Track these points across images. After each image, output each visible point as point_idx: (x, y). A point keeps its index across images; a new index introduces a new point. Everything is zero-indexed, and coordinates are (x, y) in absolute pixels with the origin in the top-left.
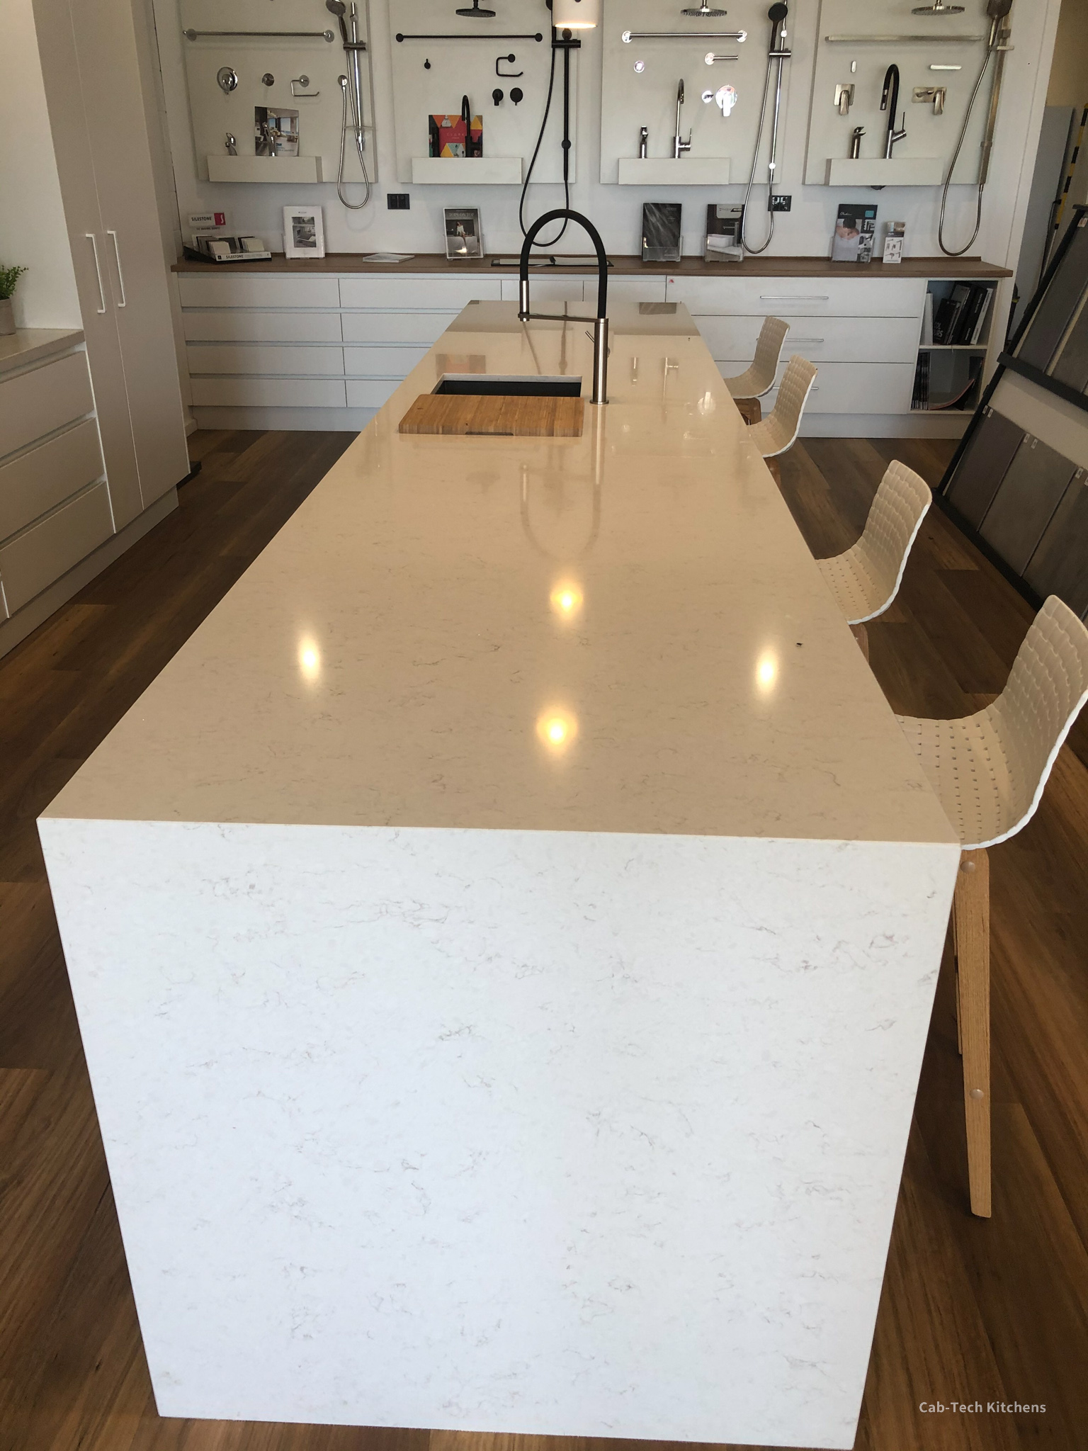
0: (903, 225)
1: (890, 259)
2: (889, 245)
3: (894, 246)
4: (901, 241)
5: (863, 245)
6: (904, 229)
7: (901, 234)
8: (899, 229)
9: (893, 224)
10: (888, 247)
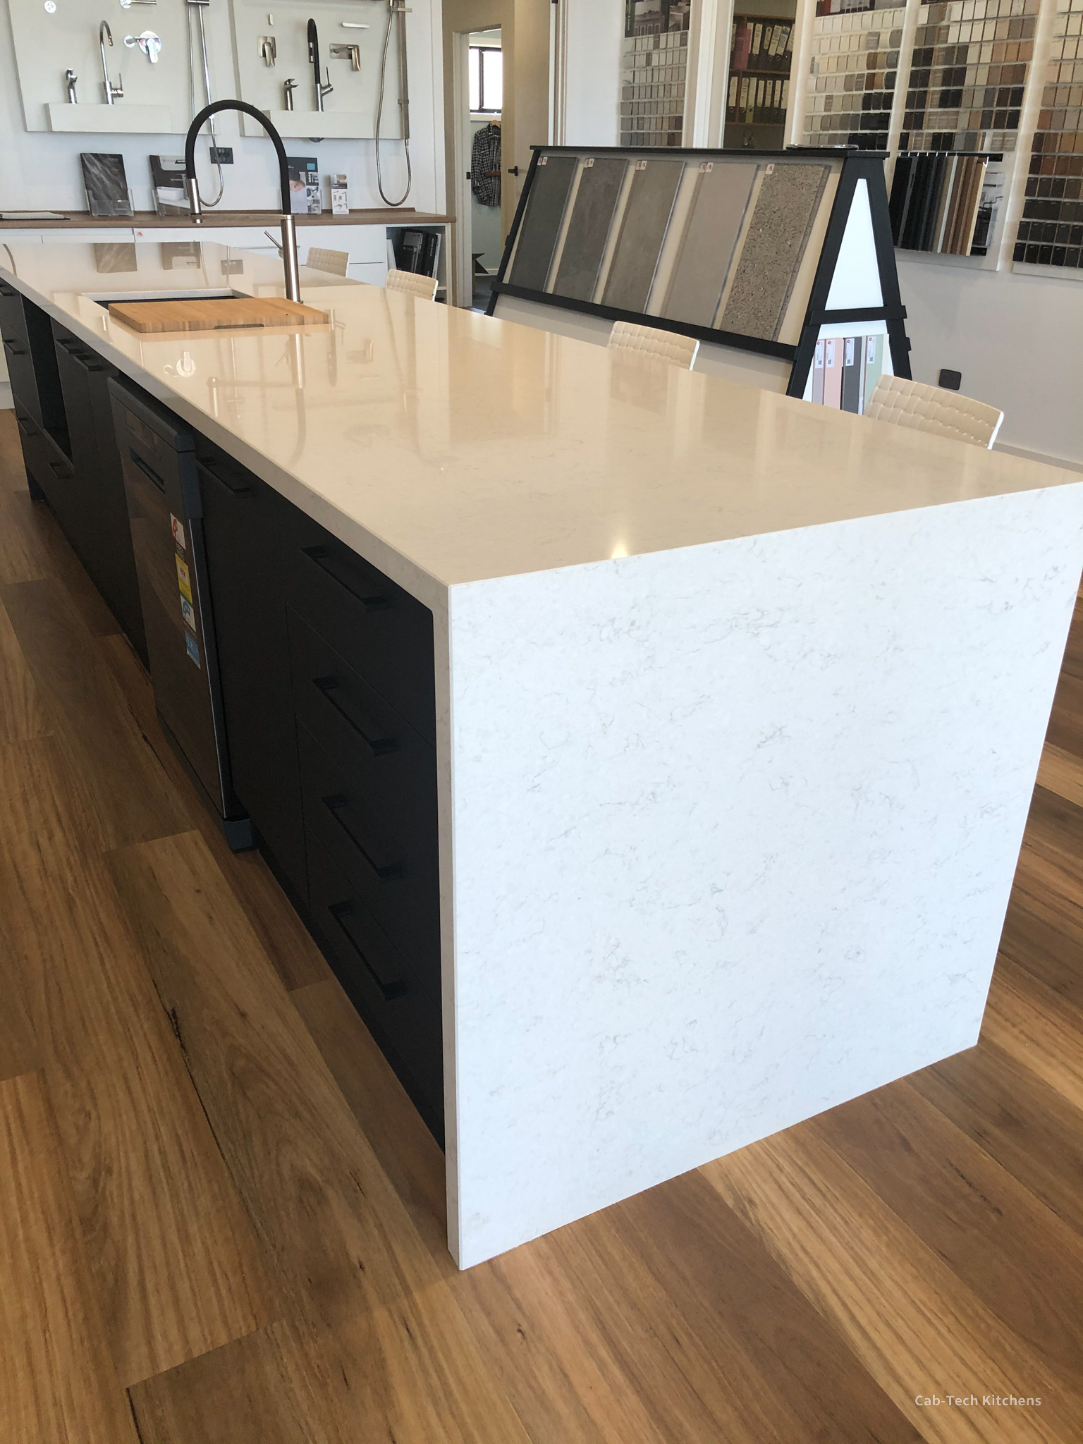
0: (345, 177)
1: (338, 210)
2: (335, 196)
3: (341, 197)
4: (345, 193)
5: (311, 196)
6: (346, 181)
7: (344, 186)
8: (342, 181)
9: (336, 176)
10: (335, 198)
